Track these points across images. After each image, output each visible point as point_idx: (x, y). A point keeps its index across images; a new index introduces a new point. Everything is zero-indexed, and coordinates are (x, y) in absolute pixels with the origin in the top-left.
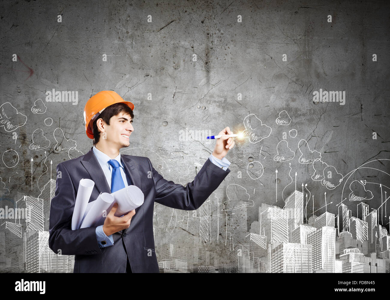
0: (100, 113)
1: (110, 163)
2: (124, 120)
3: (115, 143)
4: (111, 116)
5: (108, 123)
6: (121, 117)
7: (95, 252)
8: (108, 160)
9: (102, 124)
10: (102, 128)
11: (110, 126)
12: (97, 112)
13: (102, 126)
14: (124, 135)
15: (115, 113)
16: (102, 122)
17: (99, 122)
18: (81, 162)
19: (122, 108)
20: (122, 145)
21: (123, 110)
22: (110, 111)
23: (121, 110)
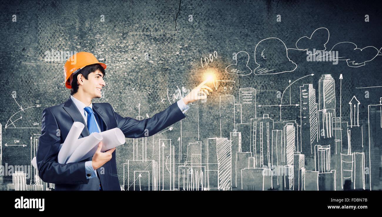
0: (81, 69)
1: (86, 109)
2: (99, 76)
3: (90, 94)
4: (89, 73)
5: (86, 78)
6: (97, 74)
7: (81, 182)
8: (84, 107)
9: (81, 78)
10: (81, 81)
11: (88, 80)
12: (79, 68)
13: (82, 80)
14: (98, 89)
15: (93, 71)
16: (81, 76)
17: (79, 76)
18: (63, 108)
19: (99, 68)
20: (96, 96)
21: (98, 69)
22: (89, 69)
23: (97, 69)
